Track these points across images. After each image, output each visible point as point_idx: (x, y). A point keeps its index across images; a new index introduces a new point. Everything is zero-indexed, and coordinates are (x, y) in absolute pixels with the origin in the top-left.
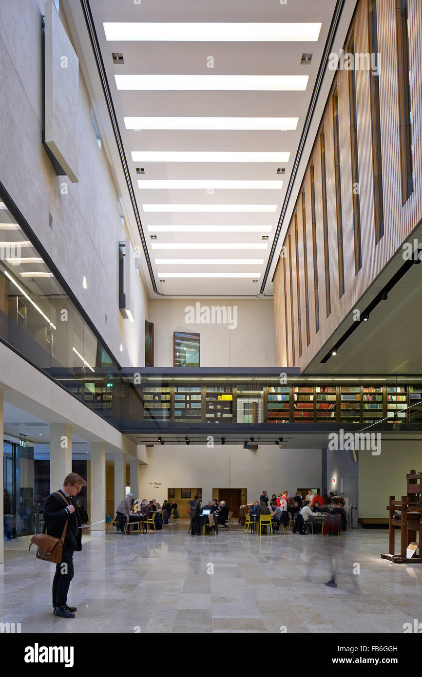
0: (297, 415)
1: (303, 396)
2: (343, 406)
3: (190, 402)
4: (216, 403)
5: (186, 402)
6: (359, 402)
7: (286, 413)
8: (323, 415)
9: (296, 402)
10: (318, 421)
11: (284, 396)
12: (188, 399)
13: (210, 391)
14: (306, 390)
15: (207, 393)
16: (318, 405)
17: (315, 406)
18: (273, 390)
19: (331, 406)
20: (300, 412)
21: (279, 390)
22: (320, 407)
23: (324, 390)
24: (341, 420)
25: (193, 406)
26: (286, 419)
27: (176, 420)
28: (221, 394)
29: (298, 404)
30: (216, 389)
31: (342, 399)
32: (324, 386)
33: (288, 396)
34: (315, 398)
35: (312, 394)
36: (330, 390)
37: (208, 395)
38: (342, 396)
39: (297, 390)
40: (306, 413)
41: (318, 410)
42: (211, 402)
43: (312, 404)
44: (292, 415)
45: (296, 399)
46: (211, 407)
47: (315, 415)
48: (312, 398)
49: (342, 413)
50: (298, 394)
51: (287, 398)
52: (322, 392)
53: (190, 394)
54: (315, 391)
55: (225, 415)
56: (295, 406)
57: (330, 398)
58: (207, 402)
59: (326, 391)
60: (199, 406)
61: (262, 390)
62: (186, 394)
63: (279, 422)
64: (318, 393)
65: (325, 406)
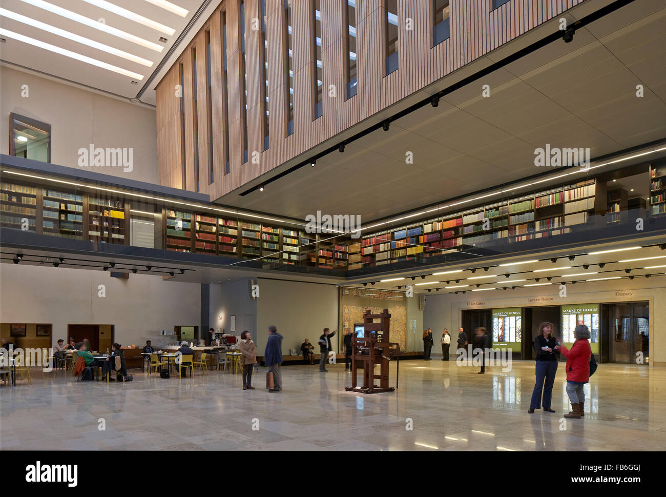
0: (198, 245)
1: (205, 226)
2: (244, 242)
3: (66, 212)
4: (102, 219)
5: (61, 212)
6: (258, 240)
7: (187, 242)
8: (225, 249)
9: (198, 232)
10: (220, 255)
11: (185, 223)
12: (63, 208)
13: (94, 202)
14: (208, 220)
15: (90, 205)
16: (220, 237)
17: (217, 239)
18: (173, 214)
19: (233, 241)
20: (201, 243)
21: (180, 215)
22: (222, 240)
23: (226, 223)
24: (243, 256)
25: (71, 218)
26: (187, 249)
27: (45, 233)
28: (108, 209)
29: (201, 234)
30: (103, 201)
31: (243, 235)
32: (226, 218)
33: (190, 223)
34: (217, 230)
35: (214, 225)
36: (232, 224)
37: (92, 207)
38: (243, 232)
39: (199, 218)
40: (209, 244)
41: (221, 243)
42: (96, 217)
43: (215, 236)
44: (194, 245)
45: (198, 228)
46: (96, 223)
47: (217, 248)
48: (214, 229)
49: (243, 249)
50: (200, 223)
51: (189, 226)
52: (225, 224)
53: (66, 203)
54: (218, 223)
55: (115, 236)
56: (197, 236)
57: (232, 232)
58: (91, 216)
59: (228, 224)
60: (79, 219)
61: (160, 212)
62: (61, 201)
63: (180, 250)
64: (220, 225)
65: (227, 240)
